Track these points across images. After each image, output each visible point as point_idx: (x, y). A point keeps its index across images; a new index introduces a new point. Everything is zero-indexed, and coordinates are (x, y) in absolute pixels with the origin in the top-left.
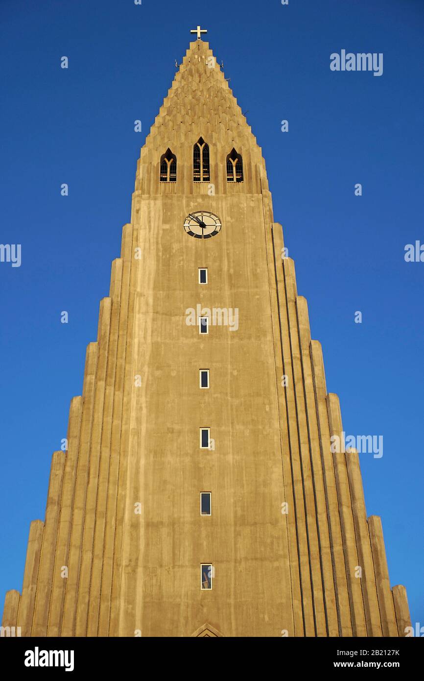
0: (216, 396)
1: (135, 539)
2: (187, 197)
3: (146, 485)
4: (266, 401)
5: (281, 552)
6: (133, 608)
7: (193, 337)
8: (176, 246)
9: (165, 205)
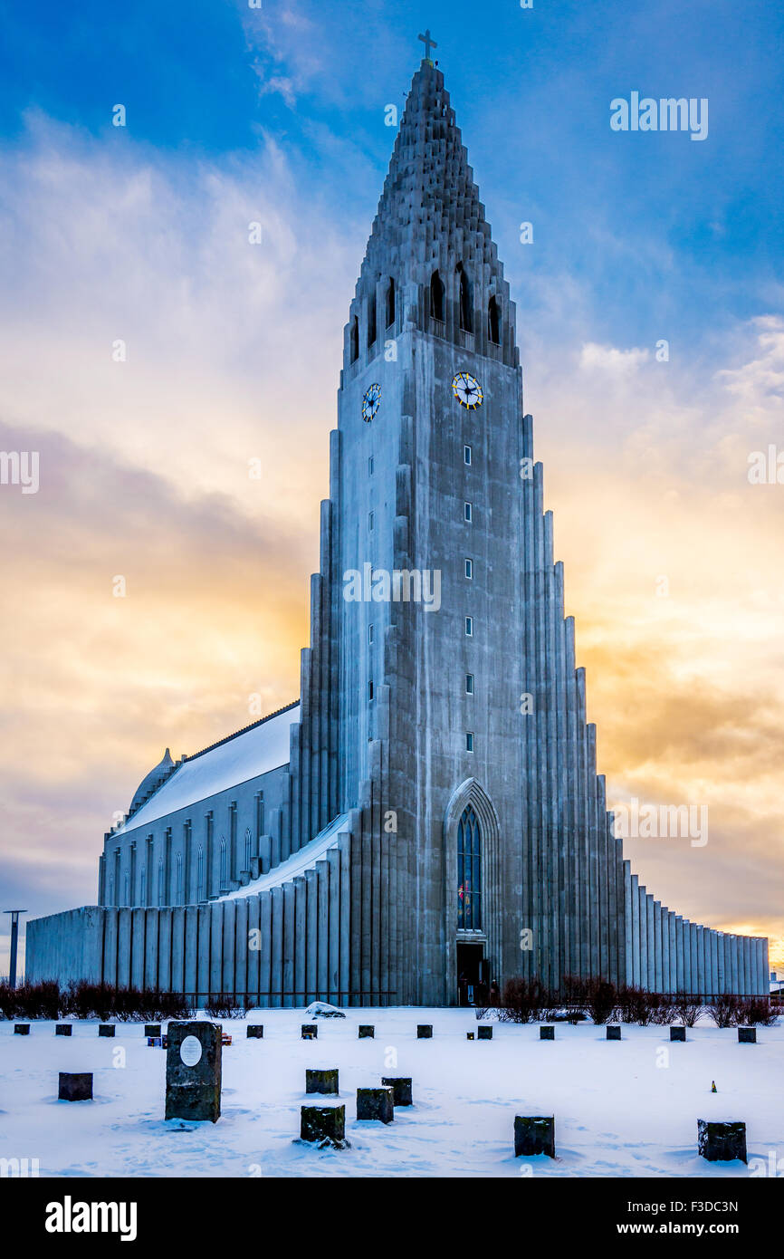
0: (477, 588)
1: (424, 704)
2: (455, 349)
3: (430, 658)
4: (512, 603)
5: (516, 732)
6: (425, 759)
7: (461, 522)
9: (436, 351)
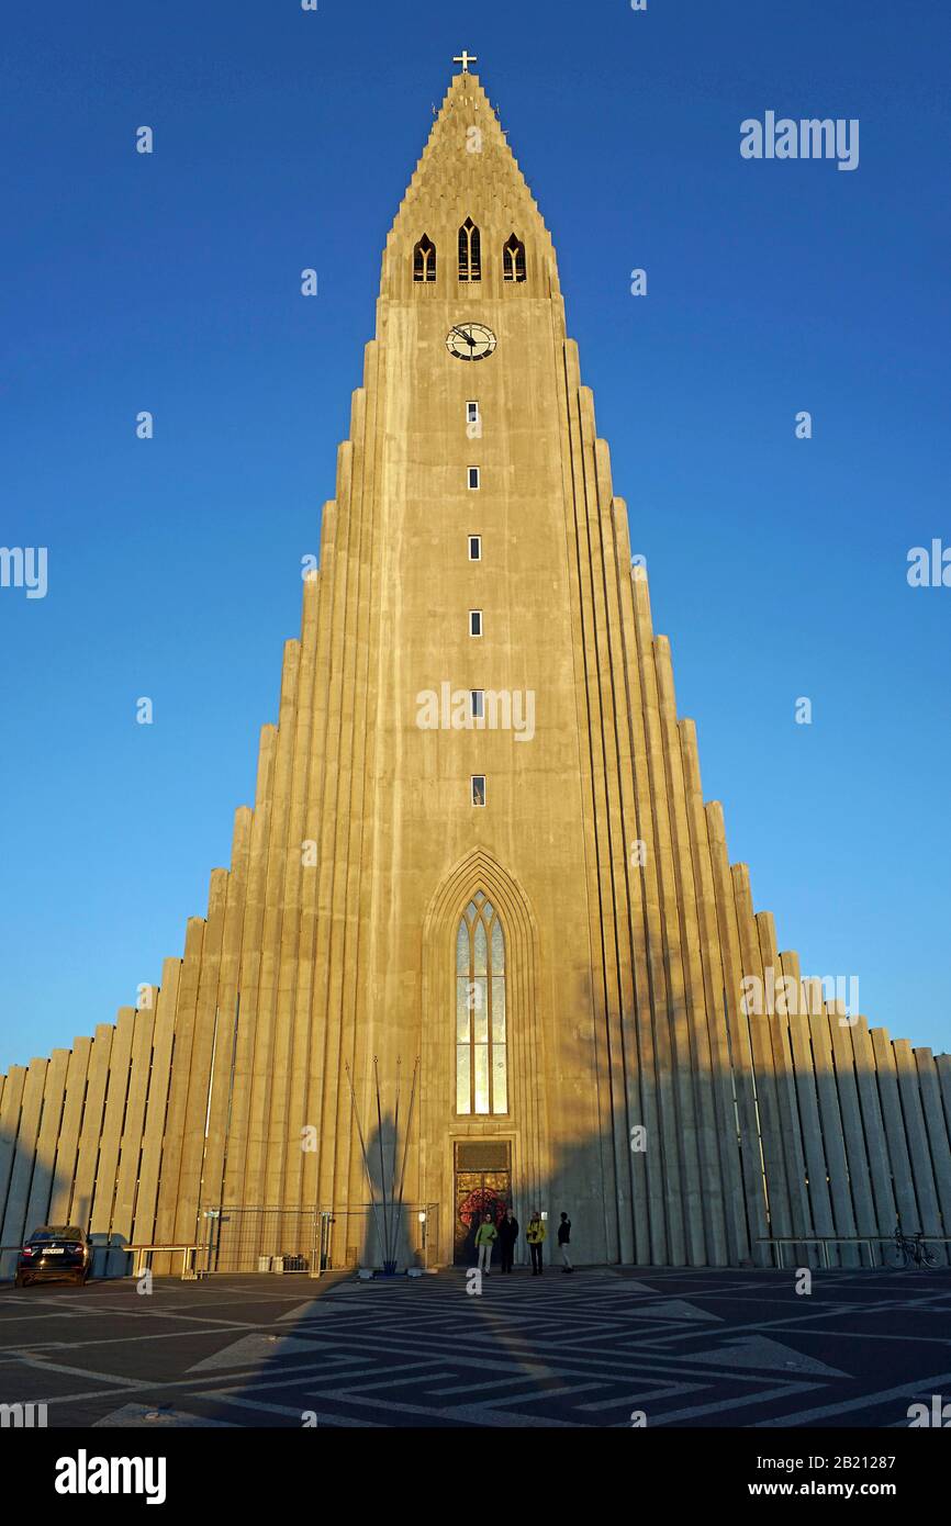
0: (490, 569)
1: (390, 747)
2: (450, 303)
3: (403, 682)
4: (554, 577)
5: (570, 763)
6: (389, 828)
7: (459, 493)
8: (436, 372)
9: (420, 314)
